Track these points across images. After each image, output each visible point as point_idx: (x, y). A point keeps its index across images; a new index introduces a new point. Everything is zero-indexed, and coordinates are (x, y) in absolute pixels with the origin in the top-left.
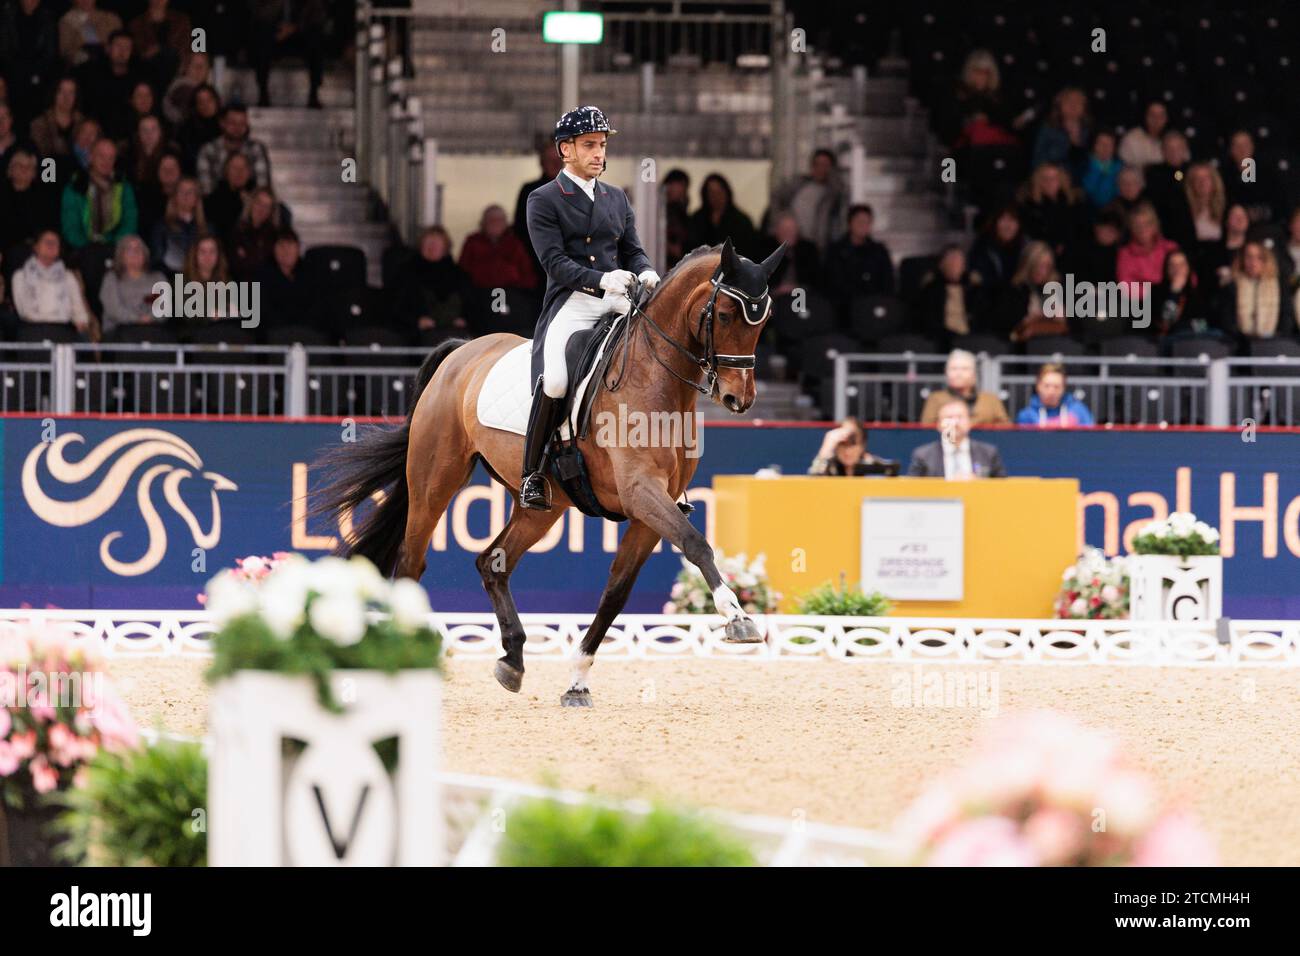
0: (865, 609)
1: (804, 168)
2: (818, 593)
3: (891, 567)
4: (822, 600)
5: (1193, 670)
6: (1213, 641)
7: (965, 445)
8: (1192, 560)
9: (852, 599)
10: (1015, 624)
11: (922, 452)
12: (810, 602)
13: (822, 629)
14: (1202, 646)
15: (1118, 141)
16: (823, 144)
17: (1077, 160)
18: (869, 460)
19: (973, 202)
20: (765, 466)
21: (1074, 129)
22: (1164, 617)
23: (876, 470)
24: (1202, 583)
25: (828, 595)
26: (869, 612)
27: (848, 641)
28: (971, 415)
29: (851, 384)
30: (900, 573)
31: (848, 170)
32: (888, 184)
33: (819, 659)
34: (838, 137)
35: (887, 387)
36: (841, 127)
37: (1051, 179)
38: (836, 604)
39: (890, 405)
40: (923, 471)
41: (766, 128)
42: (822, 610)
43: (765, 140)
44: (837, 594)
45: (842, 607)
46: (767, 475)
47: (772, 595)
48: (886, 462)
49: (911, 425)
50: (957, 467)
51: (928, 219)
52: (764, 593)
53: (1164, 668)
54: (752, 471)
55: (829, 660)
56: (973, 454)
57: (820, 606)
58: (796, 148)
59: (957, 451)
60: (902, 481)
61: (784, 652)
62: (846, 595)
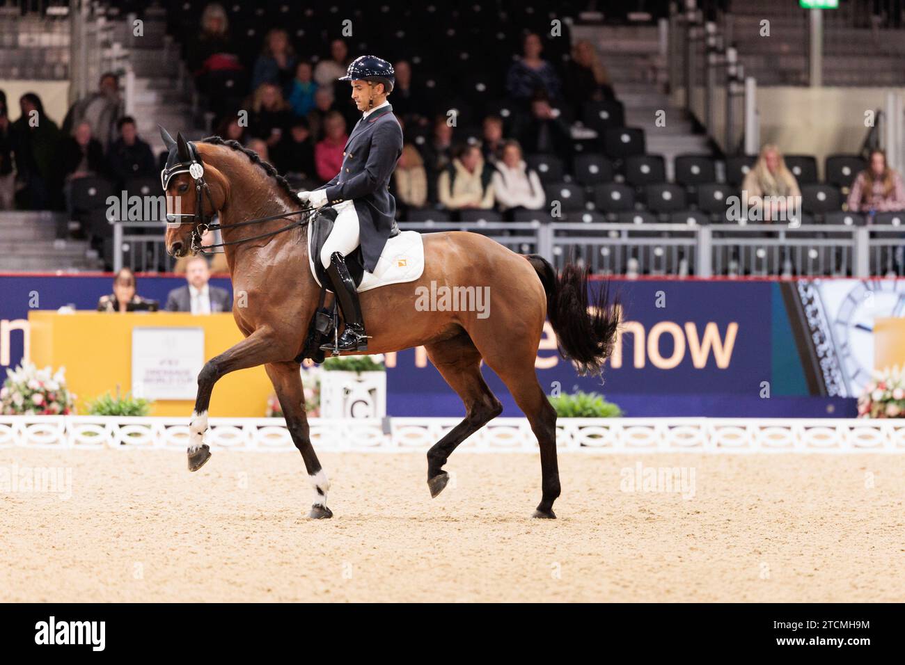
0: (134, 412)
1: (94, 87)
2: (101, 399)
3: (153, 376)
4: (104, 405)
5: (365, 455)
6: (379, 433)
7: (206, 289)
8: (365, 375)
9: (125, 404)
10: (239, 421)
11: (175, 294)
12: (95, 406)
13: (103, 426)
14: (371, 436)
15: (314, 66)
16: (106, 70)
17: (285, 79)
18: (138, 300)
19: (211, 110)
20: (65, 304)
21: (281, 60)
22: (344, 415)
23: (143, 307)
24: (371, 391)
25: (108, 402)
26: (137, 413)
27: (122, 434)
28: (209, 267)
29: (124, 242)
30: (159, 380)
31: (123, 89)
32: (151, 97)
33: (102, 447)
34: (116, 66)
35: (150, 245)
36: (118, 59)
37: (268, 95)
38: (113, 408)
39: (153, 257)
40: (175, 308)
41: (66, 58)
42: (104, 412)
43: (65, 67)
44: (114, 401)
45: (118, 410)
46: (66, 311)
47: (70, 397)
48: (149, 302)
49: (167, 274)
50: (199, 305)
51: (180, 122)
52: (64, 395)
53: (345, 454)
54: (56, 307)
55: (109, 448)
56: (212, 297)
57: (102, 408)
58: (87, 72)
59: (200, 293)
60: (161, 315)
61: (77, 442)
62: (120, 401)
